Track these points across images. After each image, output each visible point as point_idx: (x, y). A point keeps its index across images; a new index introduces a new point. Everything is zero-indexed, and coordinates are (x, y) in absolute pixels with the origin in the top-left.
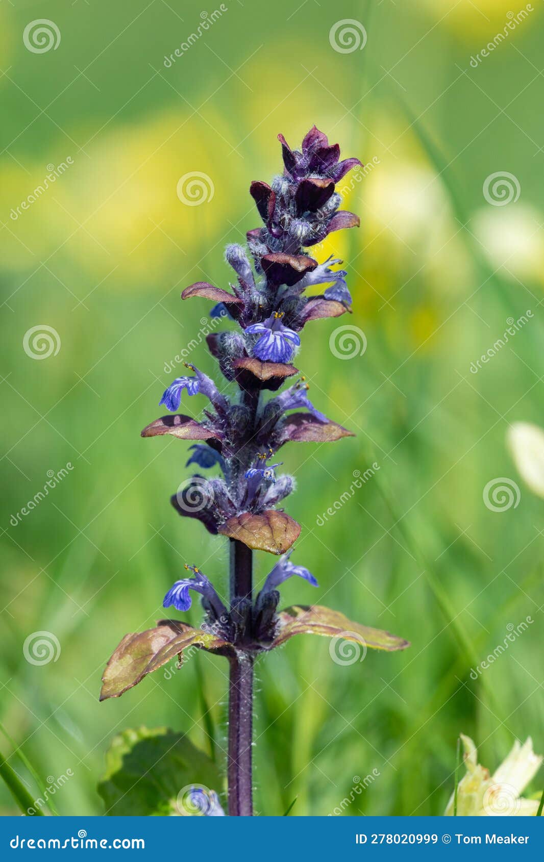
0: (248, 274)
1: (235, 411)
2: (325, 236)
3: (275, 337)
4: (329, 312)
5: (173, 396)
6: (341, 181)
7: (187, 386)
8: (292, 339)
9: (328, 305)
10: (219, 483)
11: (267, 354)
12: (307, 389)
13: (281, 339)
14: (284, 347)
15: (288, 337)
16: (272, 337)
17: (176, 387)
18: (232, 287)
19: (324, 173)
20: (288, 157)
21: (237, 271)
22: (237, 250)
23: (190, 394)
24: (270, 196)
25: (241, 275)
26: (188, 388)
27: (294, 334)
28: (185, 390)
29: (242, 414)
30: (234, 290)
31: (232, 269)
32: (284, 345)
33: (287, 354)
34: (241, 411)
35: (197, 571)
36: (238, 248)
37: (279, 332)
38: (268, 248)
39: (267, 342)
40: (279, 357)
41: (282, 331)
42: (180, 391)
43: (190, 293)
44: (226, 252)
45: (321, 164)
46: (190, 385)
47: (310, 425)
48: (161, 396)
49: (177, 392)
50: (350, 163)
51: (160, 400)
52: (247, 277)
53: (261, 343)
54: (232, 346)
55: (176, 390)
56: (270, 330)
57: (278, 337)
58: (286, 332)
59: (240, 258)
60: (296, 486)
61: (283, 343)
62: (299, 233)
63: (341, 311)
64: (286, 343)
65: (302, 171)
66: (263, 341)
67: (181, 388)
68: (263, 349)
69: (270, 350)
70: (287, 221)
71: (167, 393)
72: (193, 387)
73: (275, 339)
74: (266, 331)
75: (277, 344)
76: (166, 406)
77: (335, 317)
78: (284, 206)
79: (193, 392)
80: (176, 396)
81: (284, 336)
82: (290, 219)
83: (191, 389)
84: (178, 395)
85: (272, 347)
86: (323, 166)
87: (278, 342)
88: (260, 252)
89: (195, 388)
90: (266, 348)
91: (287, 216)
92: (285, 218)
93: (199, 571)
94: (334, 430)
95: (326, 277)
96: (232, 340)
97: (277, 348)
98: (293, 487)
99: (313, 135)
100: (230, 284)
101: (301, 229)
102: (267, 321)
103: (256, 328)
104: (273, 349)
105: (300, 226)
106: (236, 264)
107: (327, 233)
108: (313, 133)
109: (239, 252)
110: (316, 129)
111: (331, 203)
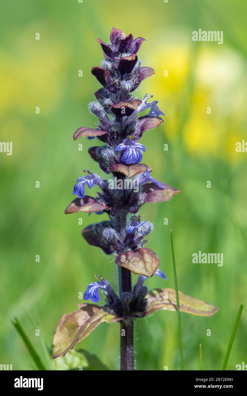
0: (105, 116)
1: (115, 192)
2: (139, 84)
3: (132, 150)
4: (154, 125)
5: (80, 189)
6: (138, 52)
7: (87, 182)
8: (141, 149)
9: (152, 121)
10: (112, 232)
11: (129, 160)
12: (151, 171)
13: (136, 150)
14: (138, 155)
15: (139, 148)
16: (131, 150)
17: (80, 184)
18: (98, 126)
19: (128, 51)
20: (106, 49)
21: (98, 116)
22: (95, 105)
23: (90, 187)
24: (104, 73)
25: (101, 118)
26: (88, 184)
27: (142, 146)
28: (86, 185)
29: (119, 193)
30: (99, 126)
31: (96, 116)
32: (138, 154)
33: (140, 158)
34: (118, 192)
35: (102, 279)
36: (96, 104)
37: (133, 146)
38: (111, 100)
39: (128, 154)
40: (136, 160)
41: (134, 145)
42: (83, 187)
43: (78, 136)
44: (89, 108)
45: (125, 47)
46: (89, 182)
47: (156, 191)
48: (73, 189)
49: (82, 187)
50: (139, 40)
51: (72, 192)
52: (105, 118)
53: (126, 155)
54: (107, 157)
55: (81, 186)
56: (128, 146)
57: (134, 150)
58: (137, 145)
59: (99, 109)
60: (154, 228)
61: (137, 152)
62: (127, 88)
63: (159, 123)
64: (139, 152)
65: (117, 54)
66: (126, 154)
67: (84, 184)
68: (127, 158)
69: (131, 158)
70: (117, 82)
71: (76, 187)
72: (91, 183)
73: (133, 151)
74: (127, 147)
75: (134, 154)
76: (77, 195)
77: (157, 127)
78: (113, 75)
79: (91, 186)
80: (82, 190)
81: (137, 148)
82: (119, 82)
83: (90, 184)
84: (83, 189)
85: (132, 157)
86: (126, 48)
87: (135, 152)
88: (108, 103)
89: (92, 184)
90: (129, 157)
91: (117, 81)
92: (116, 82)
93: (103, 279)
94: (170, 192)
95: (146, 107)
96: (106, 154)
97: (135, 156)
98: (152, 228)
99: (114, 32)
100: (96, 124)
101: (127, 85)
102: (124, 141)
103: (121, 147)
104: (133, 157)
105: (127, 84)
106: (97, 112)
107: (140, 82)
108: (114, 31)
109: (97, 106)
110: (114, 28)
111: (137, 65)
